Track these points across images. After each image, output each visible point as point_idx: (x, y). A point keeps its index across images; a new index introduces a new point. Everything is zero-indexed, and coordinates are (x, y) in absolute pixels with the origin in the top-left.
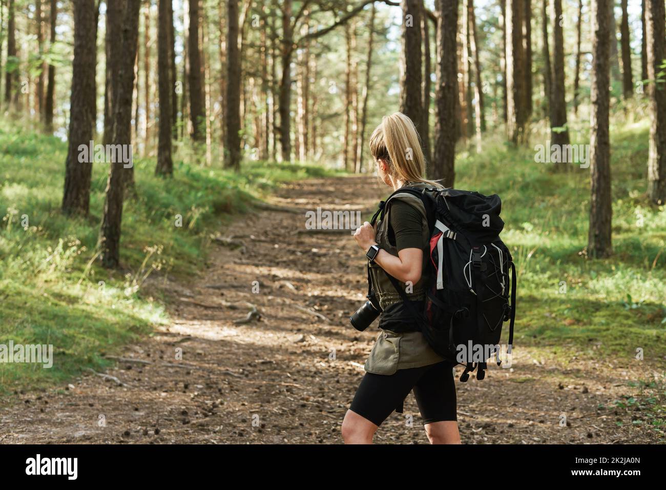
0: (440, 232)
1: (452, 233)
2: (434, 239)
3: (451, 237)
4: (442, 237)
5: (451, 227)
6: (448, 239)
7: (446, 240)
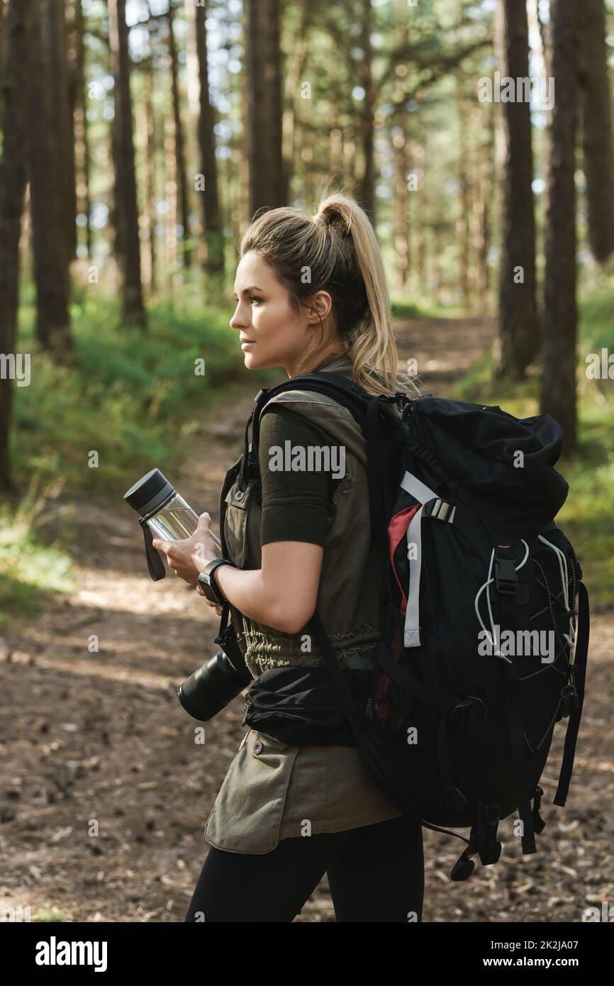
0: (414, 503)
1: (445, 506)
2: (399, 520)
3: (441, 516)
4: (418, 515)
5: (442, 491)
6: (435, 519)
7: (429, 523)
